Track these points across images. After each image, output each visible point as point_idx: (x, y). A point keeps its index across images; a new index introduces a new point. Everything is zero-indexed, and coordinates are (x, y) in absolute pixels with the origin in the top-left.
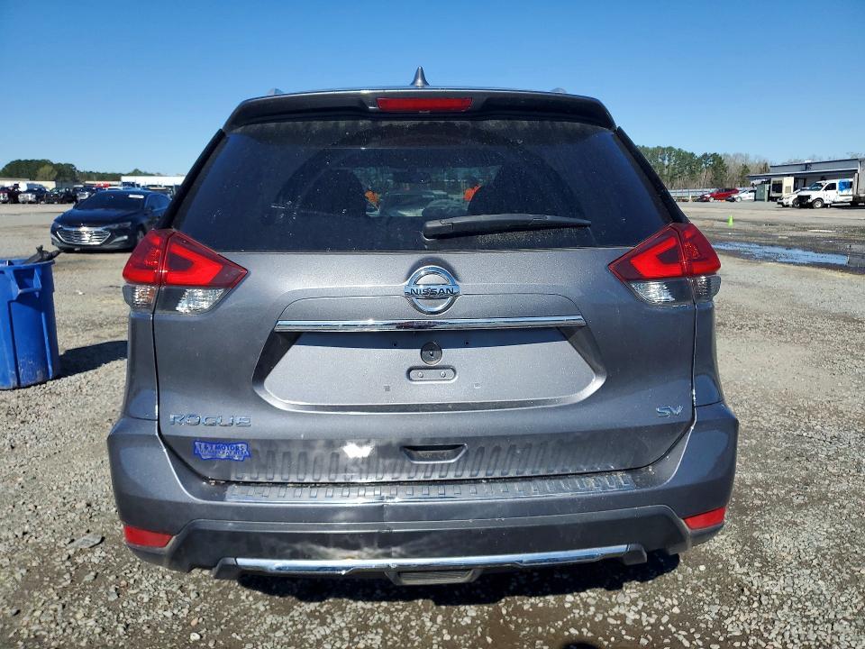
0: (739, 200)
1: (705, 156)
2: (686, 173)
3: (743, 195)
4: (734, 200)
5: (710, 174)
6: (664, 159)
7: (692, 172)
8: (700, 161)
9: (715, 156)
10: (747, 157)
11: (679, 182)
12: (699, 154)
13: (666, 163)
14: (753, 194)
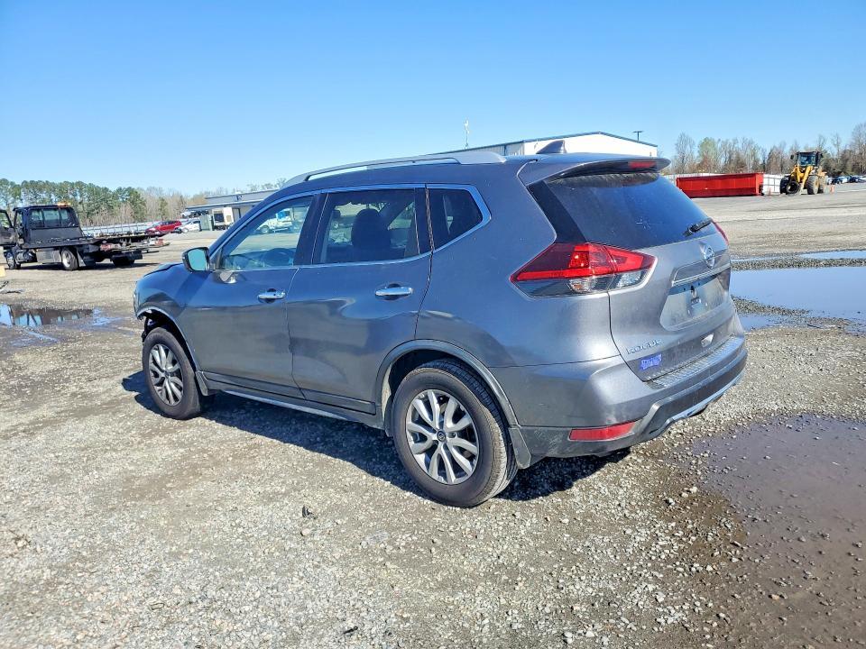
0: (186, 231)
1: (120, 190)
2: (103, 209)
3: (189, 226)
4: (180, 232)
5: (129, 208)
6: (75, 195)
7: (110, 207)
8: (115, 196)
9: (130, 191)
10: (161, 190)
11: (96, 218)
12: (113, 188)
13: (78, 198)
14: (197, 224)
